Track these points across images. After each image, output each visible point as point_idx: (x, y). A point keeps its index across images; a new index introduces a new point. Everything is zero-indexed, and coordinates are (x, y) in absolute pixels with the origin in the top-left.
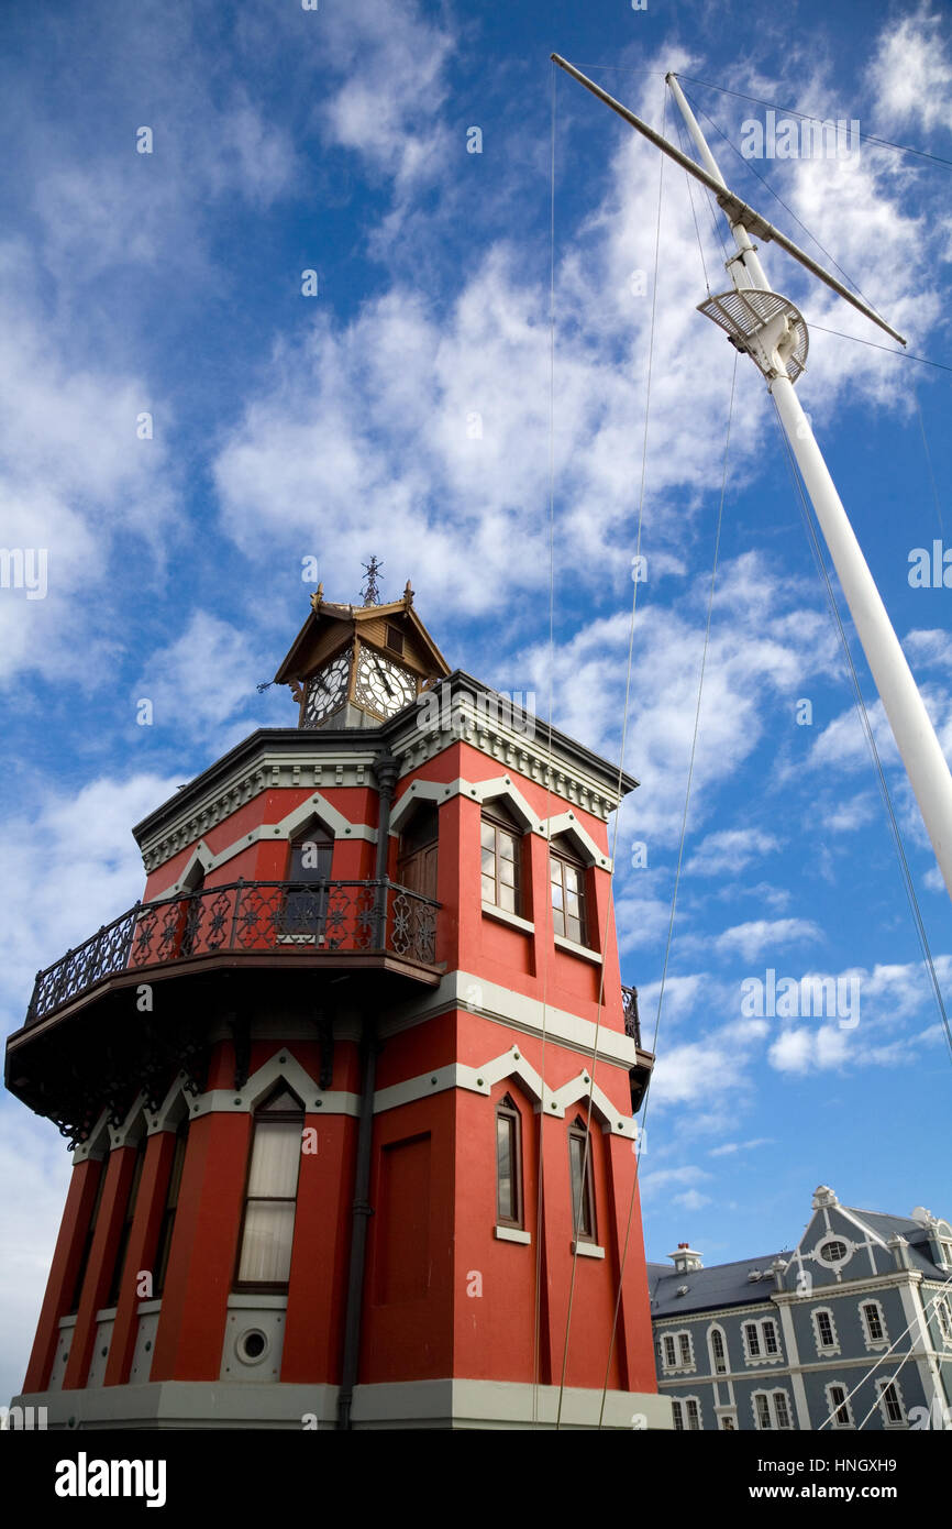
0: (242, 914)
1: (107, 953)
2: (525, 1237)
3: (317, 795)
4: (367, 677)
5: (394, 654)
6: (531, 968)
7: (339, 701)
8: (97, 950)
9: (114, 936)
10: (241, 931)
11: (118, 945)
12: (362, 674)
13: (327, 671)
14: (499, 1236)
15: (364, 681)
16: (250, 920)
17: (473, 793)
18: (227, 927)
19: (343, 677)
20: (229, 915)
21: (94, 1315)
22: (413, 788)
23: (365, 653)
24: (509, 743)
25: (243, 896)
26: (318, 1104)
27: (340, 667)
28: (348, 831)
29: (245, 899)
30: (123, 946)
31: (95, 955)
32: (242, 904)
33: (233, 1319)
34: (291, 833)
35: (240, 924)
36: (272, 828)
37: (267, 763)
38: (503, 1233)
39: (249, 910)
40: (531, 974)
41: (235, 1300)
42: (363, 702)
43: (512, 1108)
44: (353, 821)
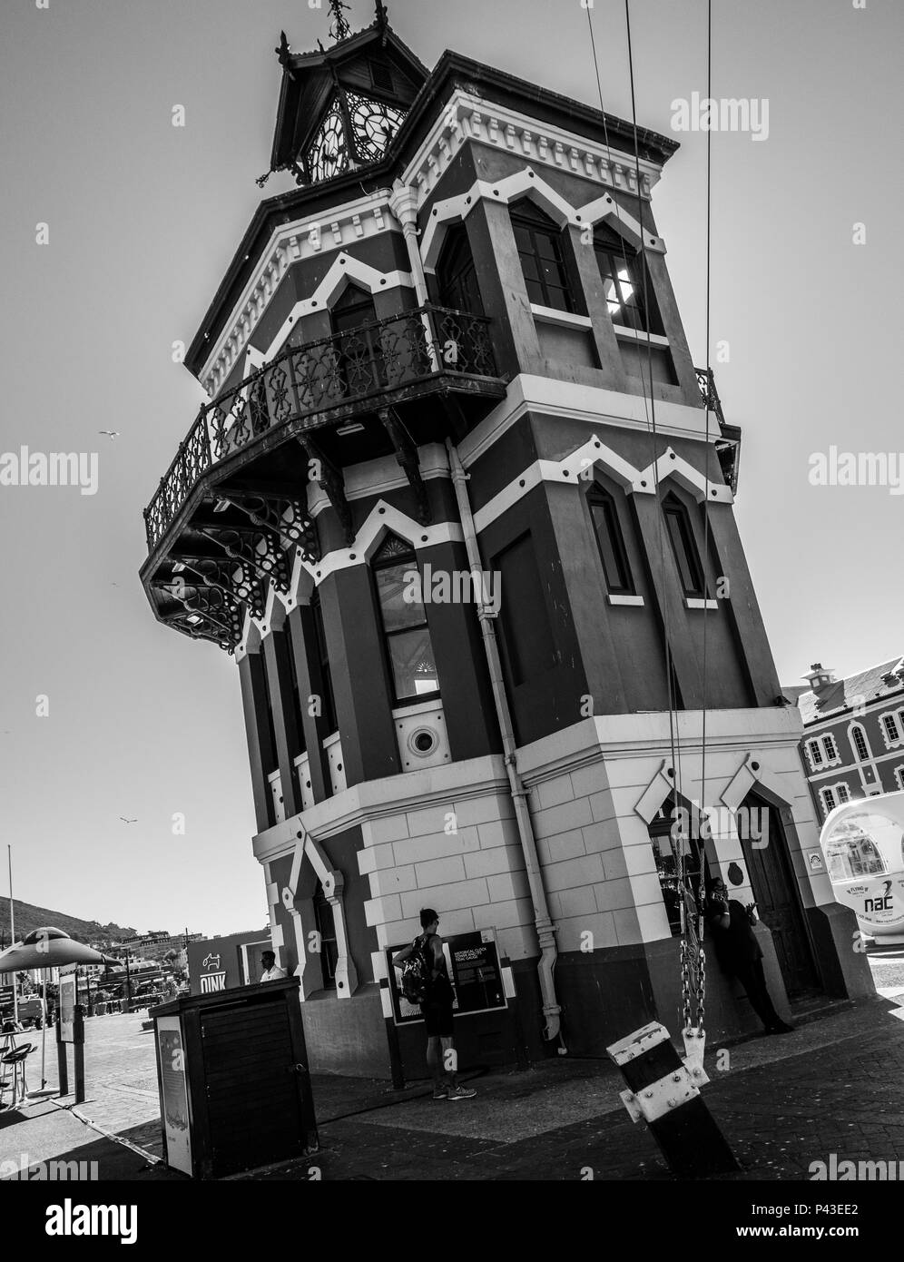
0: (299, 379)
1: (193, 464)
2: (638, 600)
3: (342, 255)
4: (364, 127)
5: (384, 93)
6: (596, 362)
7: (342, 166)
8: (184, 466)
9: (193, 445)
10: (303, 396)
11: (200, 451)
12: (356, 125)
13: (321, 136)
14: (612, 603)
15: (361, 133)
16: (310, 382)
17: (496, 193)
18: (290, 397)
19: (338, 136)
20: (288, 384)
21: (292, 762)
22: (435, 213)
23: (353, 100)
24: (523, 130)
25: (295, 363)
26: (425, 538)
27: (332, 127)
28: (383, 282)
29: (298, 364)
30: (203, 450)
31: (184, 471)
32: (297, 370)
33: (401, 726)
34: (328, 302)
35: (301, 389)
36: (308, 302)
37: (283, 236)
38: (616, 599)
39: (305, 374)
40: (596, 368)
41: (398, 713)
42: (367, 157)
43: (604, 495)
44: (385, 271)
